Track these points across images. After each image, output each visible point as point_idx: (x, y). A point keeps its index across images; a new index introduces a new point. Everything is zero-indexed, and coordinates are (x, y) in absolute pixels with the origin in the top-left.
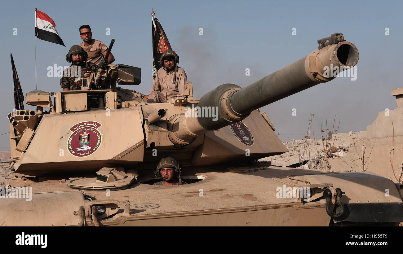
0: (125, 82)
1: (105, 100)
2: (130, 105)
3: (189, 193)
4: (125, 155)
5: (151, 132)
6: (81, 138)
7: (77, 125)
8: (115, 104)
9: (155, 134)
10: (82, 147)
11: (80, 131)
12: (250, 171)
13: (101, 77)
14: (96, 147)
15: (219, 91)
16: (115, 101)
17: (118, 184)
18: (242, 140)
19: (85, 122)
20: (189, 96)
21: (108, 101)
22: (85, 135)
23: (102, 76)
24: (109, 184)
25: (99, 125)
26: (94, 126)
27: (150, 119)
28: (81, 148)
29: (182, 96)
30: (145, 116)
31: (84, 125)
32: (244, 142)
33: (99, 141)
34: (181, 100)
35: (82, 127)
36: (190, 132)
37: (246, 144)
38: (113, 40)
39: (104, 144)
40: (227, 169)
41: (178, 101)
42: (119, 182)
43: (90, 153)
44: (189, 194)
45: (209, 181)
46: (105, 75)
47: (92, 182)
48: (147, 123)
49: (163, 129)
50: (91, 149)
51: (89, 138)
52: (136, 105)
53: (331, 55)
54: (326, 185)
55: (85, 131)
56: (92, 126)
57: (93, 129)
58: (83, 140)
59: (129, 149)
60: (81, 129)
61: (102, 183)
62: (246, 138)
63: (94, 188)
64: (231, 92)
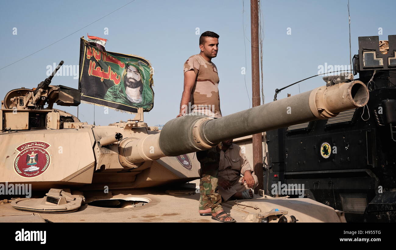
0: (65, 103)
1: (46, 120)
2: (74, 126)
3: (144, 217)
4: (74, 177)
5: (103, 155)
6: (28, 158)
7: (24, 145)
8: (58, 125)
9: (106, 157)
10: (30, 168)
11: (27, 151)
12: (189, 194)
13: (41, 97)
14: (45, 168)
15: (189, 119)
16: (57, 122)
17: (69, 207)
18: (183, 164)
19: (32, 142)
20: (140, 121)
21: (50, 121)
22: (33, 156)
23: (43, 95)
24: (60, 206)
25: (47, 146)
26: (42, 147)
27: (103, 141)
28: (28, 168)
29: (133, 121)
30: (96, 138)
31: (32, 145)
32: (185, 166)
33: (48, 162)
34: (132, 125)
35: (29, 147)
36: (146, 156)
37: (186, 168)
38: (62, 62)
39: (53, 165)
40: (166, 192)
41: (129, 125)
42: (71, 204)
43: (38, 174)
44: (146, 218)
45: (156, 204)
46: (46, 95)
47: (41, 204)
48: (99, 145)
49: (114, 152)
50: (40, 170)
51: (37, 158)
52: (80, 126)
53: (345, 93)
54: (282, 212)
55: (33, 151)
56: (41, 146)
57: (41, 149)
58: (31, 160)
59: (79, 171)
60: (28, 149)
61: (52, 205)
62: (186, 163)
63: (44, 211)
64: (203, 121)
